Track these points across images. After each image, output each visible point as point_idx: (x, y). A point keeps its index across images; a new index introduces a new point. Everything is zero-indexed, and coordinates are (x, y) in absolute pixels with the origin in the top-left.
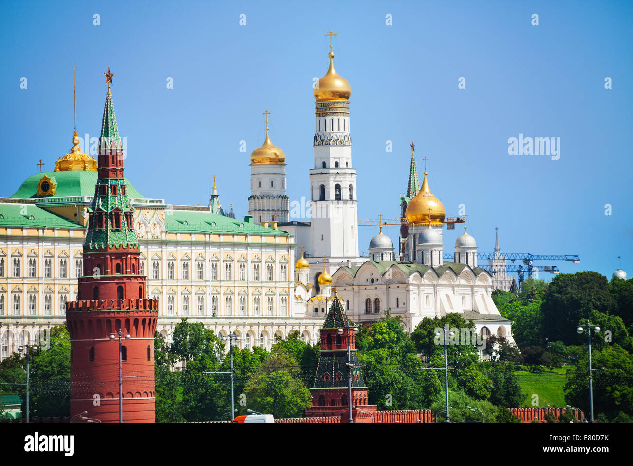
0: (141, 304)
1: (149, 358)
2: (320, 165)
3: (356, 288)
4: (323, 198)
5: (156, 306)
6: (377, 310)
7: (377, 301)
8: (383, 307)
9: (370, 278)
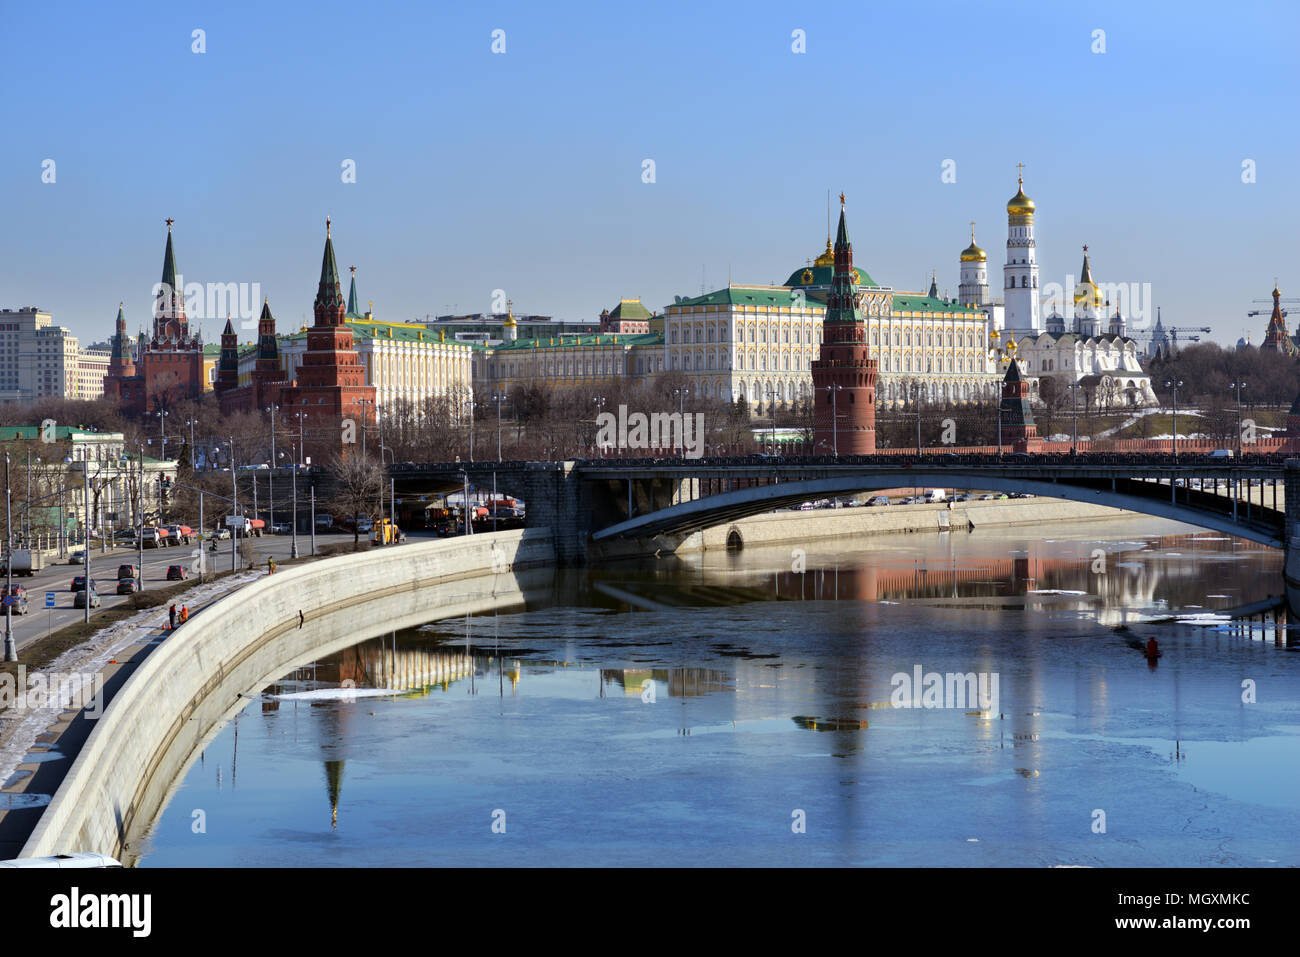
0: (865, 363)
1: (870, 402)
2: (1011, 262)
3: (1036, 353)
4: (1013, 286)
5: (875, 365)
6: (1051, 368)
7: (1051, 361)
8: (1055, 365)
9: (1046, 344)
